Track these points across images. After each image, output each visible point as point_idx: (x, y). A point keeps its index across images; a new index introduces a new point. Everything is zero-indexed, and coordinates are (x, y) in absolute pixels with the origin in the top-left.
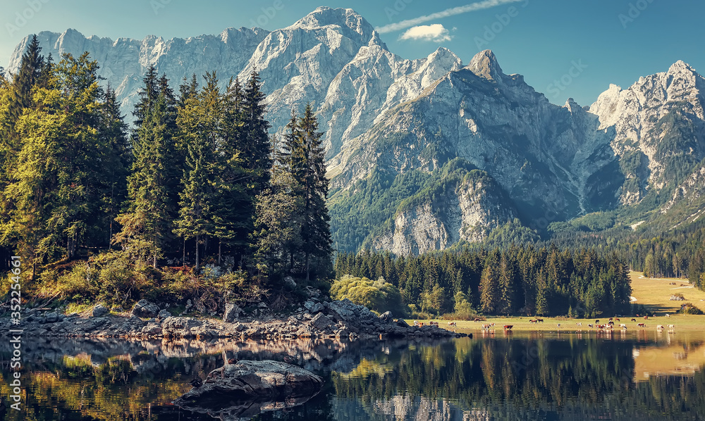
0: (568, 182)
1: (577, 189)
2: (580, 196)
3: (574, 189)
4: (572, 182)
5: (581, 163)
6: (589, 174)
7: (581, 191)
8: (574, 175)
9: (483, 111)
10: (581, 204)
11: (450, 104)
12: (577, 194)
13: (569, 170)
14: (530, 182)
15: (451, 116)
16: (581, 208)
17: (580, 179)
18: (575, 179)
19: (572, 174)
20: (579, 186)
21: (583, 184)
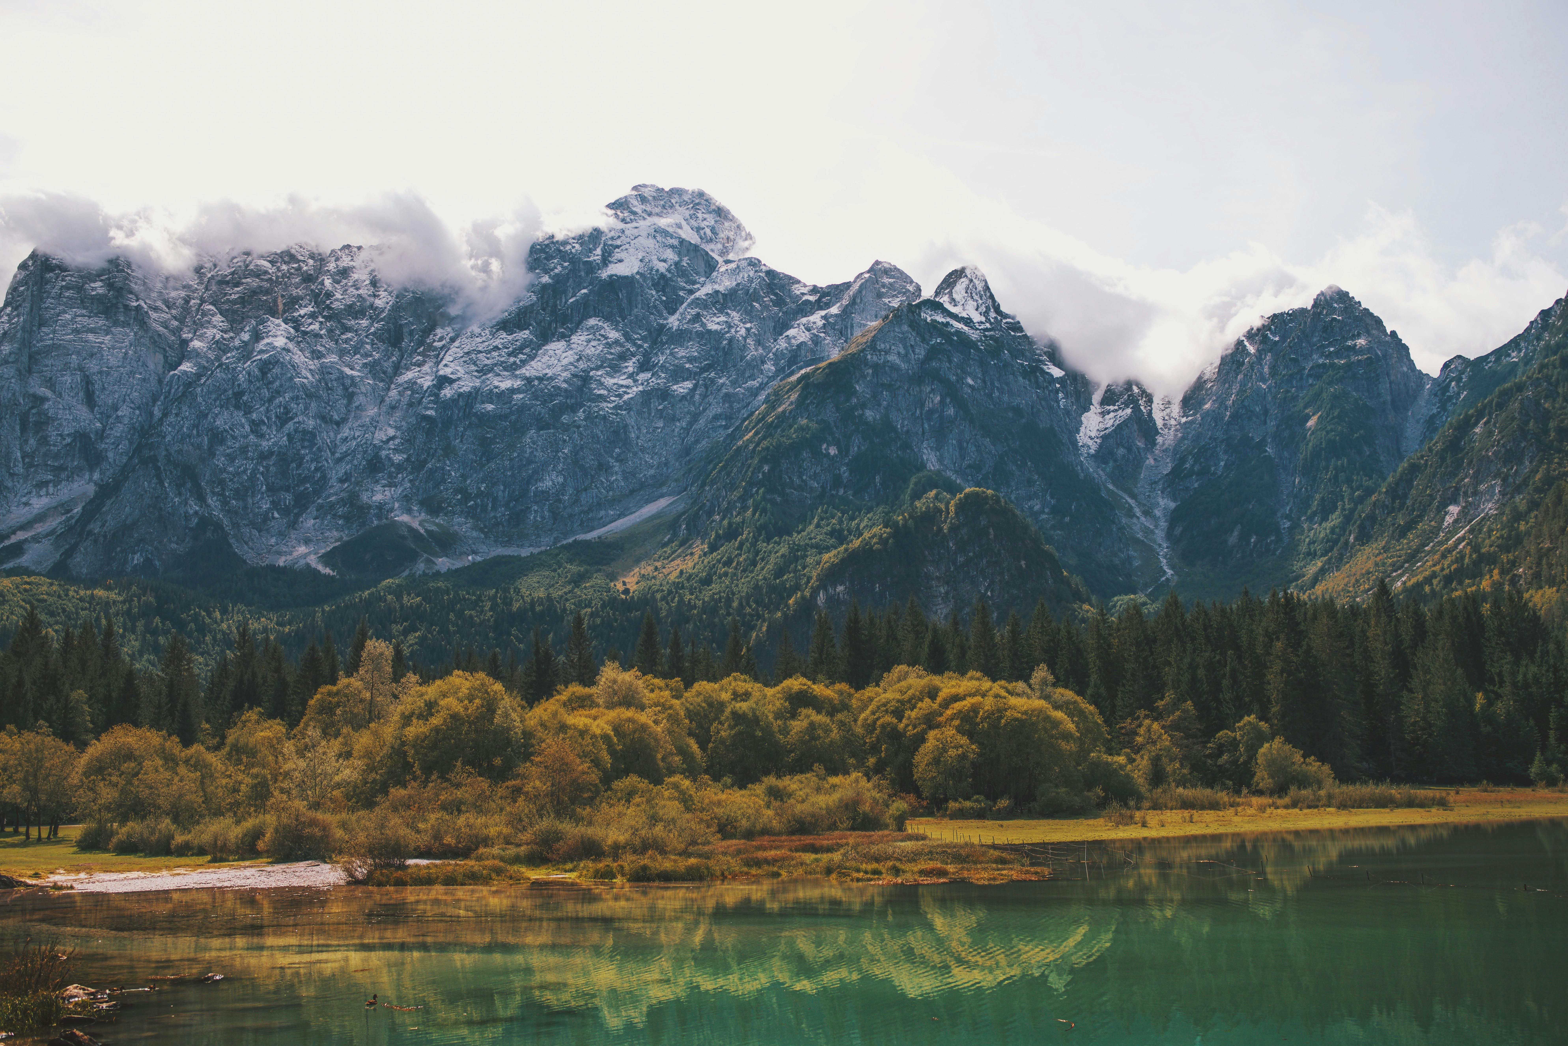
0: (1135, 520)
1: (1152, 532)
2: (1160, 545)
3: (1147, 532)
4: (1143, 519)
5: (1155, 483)
6: (1172, 505)
7: (1159, 535)
8: (1144, 505)
9: (970, 381)
10: (1164, 561)
11: (903, 366)
12: (1155, 541)
13: (1134, 496)
14: (1067, 519)
15: (908, 390)
16: (1165, 568)
17: (1158, 513)
18: (1147, 513)
19: (1139, 504)
20: (1156, 527)
21: (1163, 524)
